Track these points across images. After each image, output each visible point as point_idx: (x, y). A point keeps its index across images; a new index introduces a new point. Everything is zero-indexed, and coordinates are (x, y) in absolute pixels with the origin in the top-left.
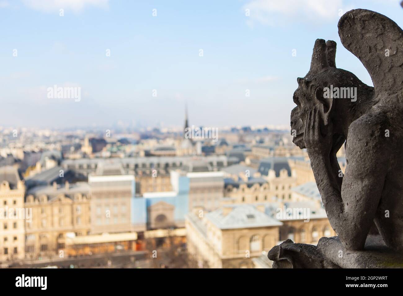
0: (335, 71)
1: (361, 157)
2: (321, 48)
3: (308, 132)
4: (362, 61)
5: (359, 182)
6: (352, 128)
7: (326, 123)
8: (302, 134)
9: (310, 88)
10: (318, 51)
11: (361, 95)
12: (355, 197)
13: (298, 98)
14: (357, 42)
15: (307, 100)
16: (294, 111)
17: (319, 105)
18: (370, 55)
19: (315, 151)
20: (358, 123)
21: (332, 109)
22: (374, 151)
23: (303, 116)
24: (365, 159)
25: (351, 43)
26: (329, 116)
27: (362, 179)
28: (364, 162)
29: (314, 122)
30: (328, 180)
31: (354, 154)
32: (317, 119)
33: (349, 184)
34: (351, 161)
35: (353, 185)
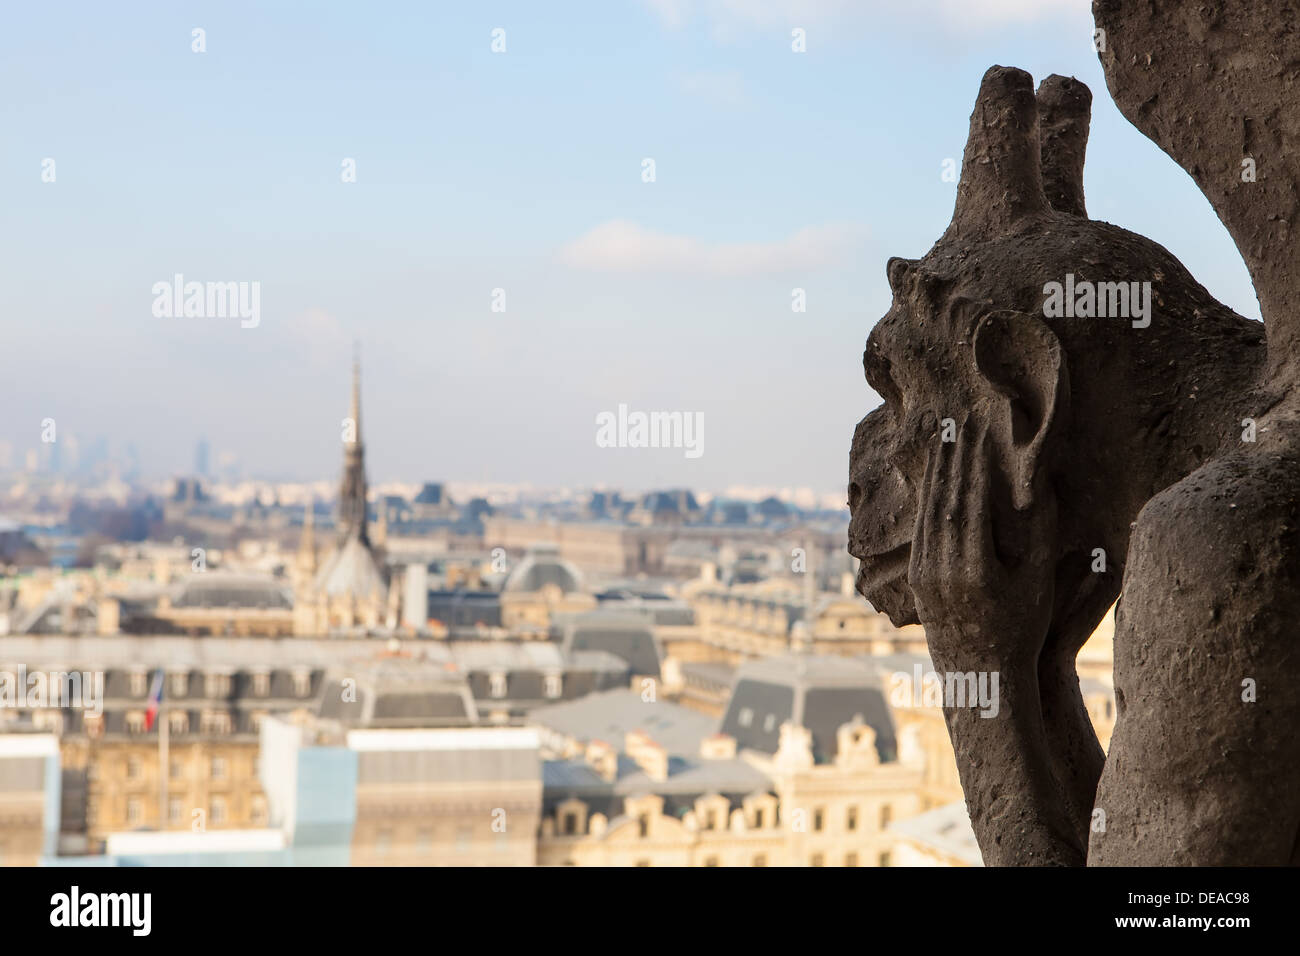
0: (1075, 234)
1: (1185, 680)
2: (1010, 113)
3: (930, 542)
4: (1210, 189)
5: (1178, 808)
6: (1150, 528)
7: (1022, 498)
8: (902, 552)
9: (947, 313)
10: (996, 126)
11: (1198, 364)
13: (888, 364)
14: (1189, 92)
15: (934, 375)
16: (868, 431)
17: (989, 405)
19: (967, 639)
20: (1176, 504)
21: (1051, 425)
22: (1254, 650)
23: (909, 454)
24: (1209, 689)
25: (1156, 96)
26: (1039, 461)
27: (1190, 792)
28: (1202, 703)
29: (965, 489)
30: (1026, 790)
31: (1153, 662)
32: (978, 476)
33: (1126, 817)
34: (1139, 695)
35: (1143, 819)
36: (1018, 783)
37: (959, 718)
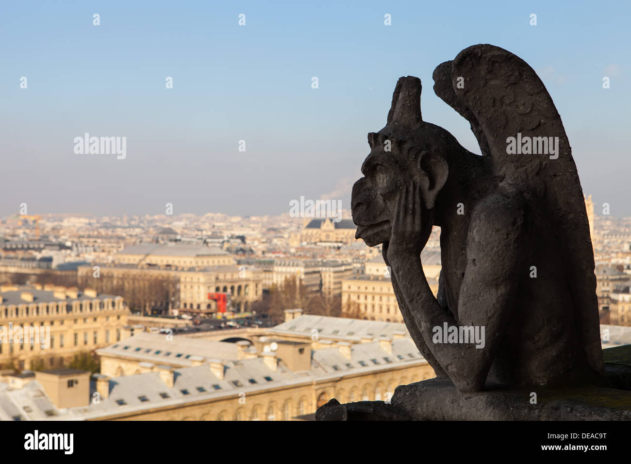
1: (498, 255)
2: (417, 91)
3: (402, 219)
5: (493, 291)
6: (484, 214)
7: (430, 206)
8: (387, 222)
9: (406, 151)
10: (413, 95)
12: (486, 312)
13: (378, 165)
14: (478, 90)
15: (401, 169)
17: (419, 178)
18: (492, 110)
19: (407, 249)
20: (492, 206)
22: (516, 246)
23: (391, 194)
24: (504, 257)
25: (469, 90)
28: (502, 261)
29: (414, 203)
30: (429, 292)
31: (488, 251)
32: (418, 200)
33: (476, 295)
34: (483, 260)
35: (481, 295)
36: (426, 290)
37: (403, 272)
